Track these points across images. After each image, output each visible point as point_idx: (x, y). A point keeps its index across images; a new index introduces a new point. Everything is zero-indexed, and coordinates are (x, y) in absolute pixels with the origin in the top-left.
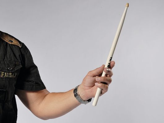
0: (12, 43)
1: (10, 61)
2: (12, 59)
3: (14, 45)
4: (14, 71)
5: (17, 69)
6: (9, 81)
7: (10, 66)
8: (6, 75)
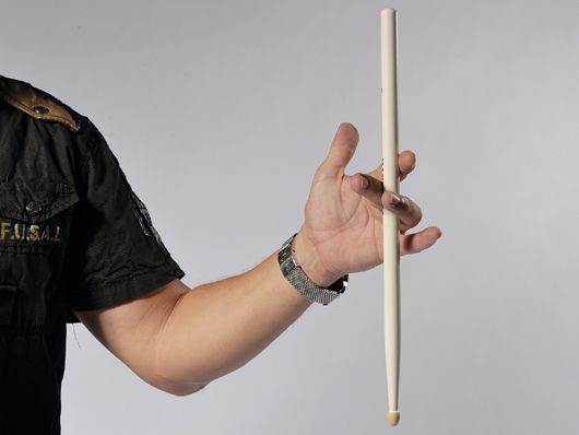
0: (47, 117)
1: (33, 180)
2: (42, 175)
3: (52, 122)
4: (47, 217)
5: (61, 209)
6: (29, 255)
7: (35, 198)
8: (17, 232)
